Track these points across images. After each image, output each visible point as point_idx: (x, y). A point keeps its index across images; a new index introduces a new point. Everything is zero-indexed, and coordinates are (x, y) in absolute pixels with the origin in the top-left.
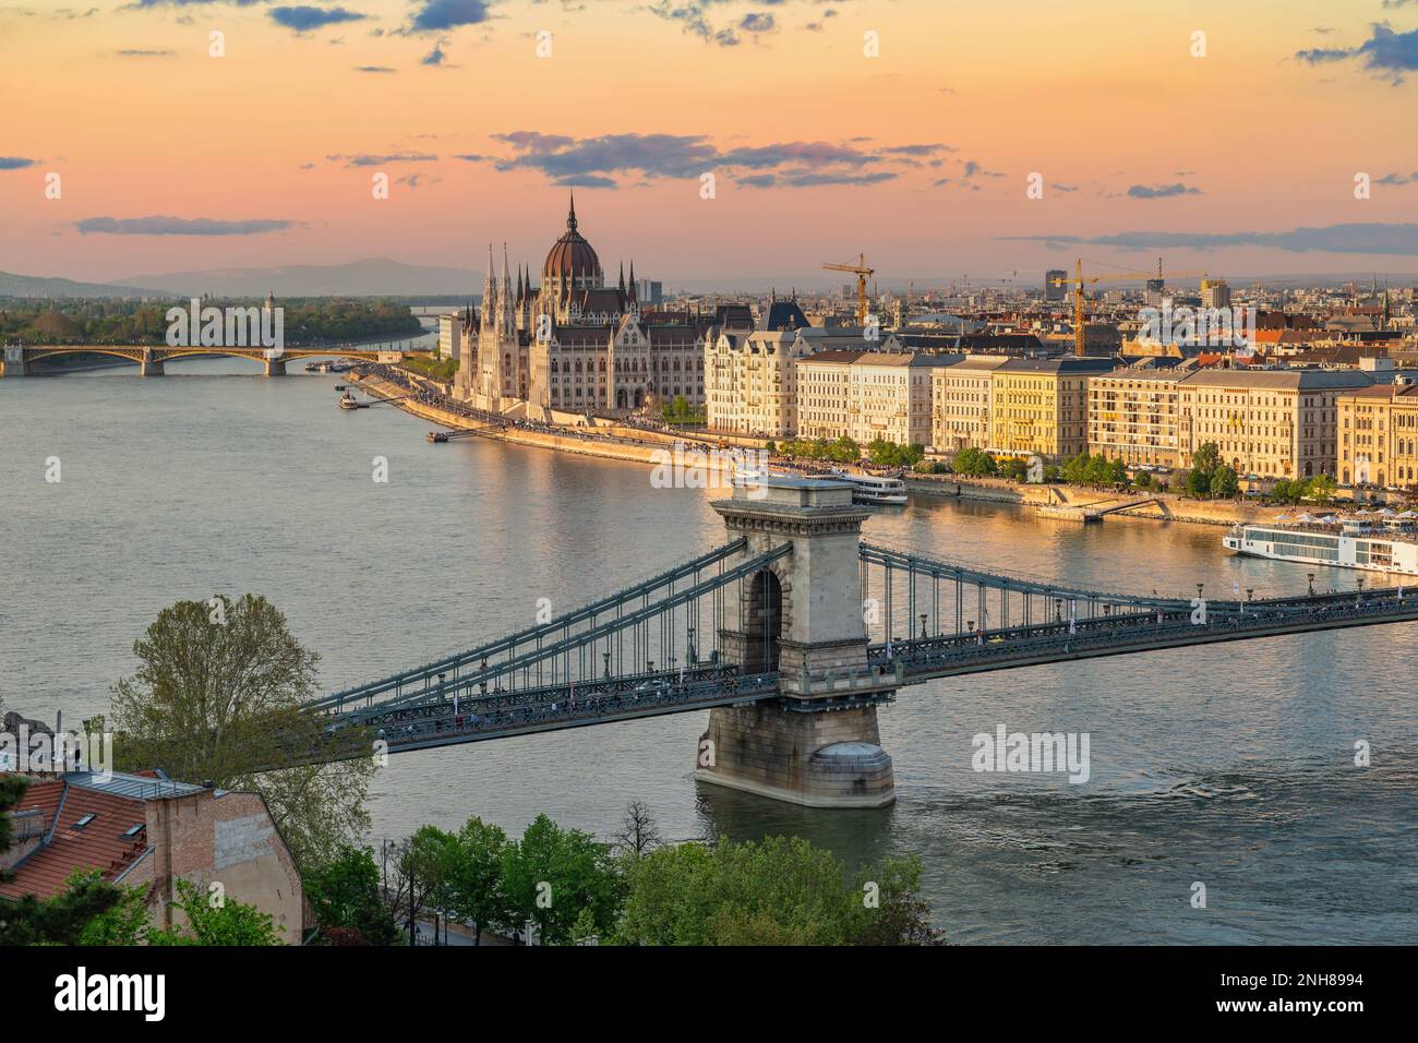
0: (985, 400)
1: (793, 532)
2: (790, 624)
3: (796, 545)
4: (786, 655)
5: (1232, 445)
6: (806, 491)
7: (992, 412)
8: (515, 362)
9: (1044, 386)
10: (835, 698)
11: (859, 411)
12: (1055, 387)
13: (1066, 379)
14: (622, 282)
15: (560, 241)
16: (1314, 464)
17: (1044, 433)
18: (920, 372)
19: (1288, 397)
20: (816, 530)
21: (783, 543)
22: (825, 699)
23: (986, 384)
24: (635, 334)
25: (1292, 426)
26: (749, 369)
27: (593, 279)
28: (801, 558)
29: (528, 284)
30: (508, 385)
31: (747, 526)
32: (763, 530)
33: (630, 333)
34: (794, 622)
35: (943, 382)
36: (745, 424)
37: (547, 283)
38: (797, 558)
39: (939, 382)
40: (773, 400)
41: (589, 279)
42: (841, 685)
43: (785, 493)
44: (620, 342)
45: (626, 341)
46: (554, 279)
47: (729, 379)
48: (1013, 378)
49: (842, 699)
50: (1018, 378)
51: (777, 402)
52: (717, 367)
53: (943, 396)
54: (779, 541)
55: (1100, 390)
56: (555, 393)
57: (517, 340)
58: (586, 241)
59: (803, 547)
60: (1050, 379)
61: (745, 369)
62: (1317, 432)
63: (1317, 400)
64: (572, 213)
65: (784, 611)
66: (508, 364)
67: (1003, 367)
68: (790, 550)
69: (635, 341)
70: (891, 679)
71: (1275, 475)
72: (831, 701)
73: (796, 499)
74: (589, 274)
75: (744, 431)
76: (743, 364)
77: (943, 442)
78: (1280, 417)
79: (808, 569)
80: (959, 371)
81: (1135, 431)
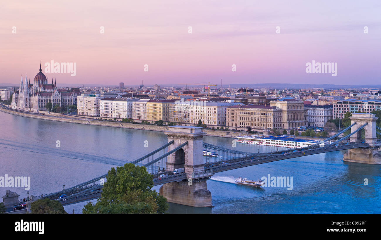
0: (145, 108)
1: (188, 139)
2: (187, 161)
3: (189, 142)
4: (186, 168)
5: (202, 118)
6: (192, 129)
7: (147, 111)
8: (28, 100)
9: (159, 105)
10: (200, 179)
11: (115, 111)
12: (161, 106)
13: (164, 104)
14: (52, 83)
15: (38, 74)
16: (220, 122)
17: (159, 115)
18: (130, 102)
19: (215, 108)
20: (194, 138)
21: (185, 142)
22: (197, 179)
23: (145, 105)
24: (57, 94)
25: (216, 114)
26: (88, 102)
27: (45, 82)
28: (190, 145)
29: (29, 83)
30: (26, 105)
31: (174, 138)
32: (179, 138)
33: (56, 94)
34: (188, 161)
35: (135, 104)
36: (87, 113)
37: (35, 83)
38: (189, 145)
39: (134, 105)
40: (94, 108)
41: (44, 82)
42: (201, 176)
43: (186, 130)
44: (54, 96)
45: (55, 95)
46: (37, 82)
47: (83, 104)
48: (152, 104)
49: (201, 179)
50: (153, 104)
51: (95, 109)
52: (80, 101)
53: (135, 108)
54: (184, 141)
55: (172, 106)
56: (39, 106)
57: (28, 95)
58: (43, 74)
59: (191, 143)
60: (160, 104)
61: (87, 102)
62: (221, 115)
63: (221, 108)
64: (41, 68)
65: (185, 158)
66: (26, 100)
67: (149, 101)
68: (187, 143)
69: (57, 95)
70: (210, 174)
71: (212, 124)
72: (199, 179)
73: (189, 131)
74: (44, 81)
75: (87, 115)
76: (87, 100)
77: (135, 117)
78: (213, 112)
79: (193, 148)
80: (139, 102)
81: (180, 115)
